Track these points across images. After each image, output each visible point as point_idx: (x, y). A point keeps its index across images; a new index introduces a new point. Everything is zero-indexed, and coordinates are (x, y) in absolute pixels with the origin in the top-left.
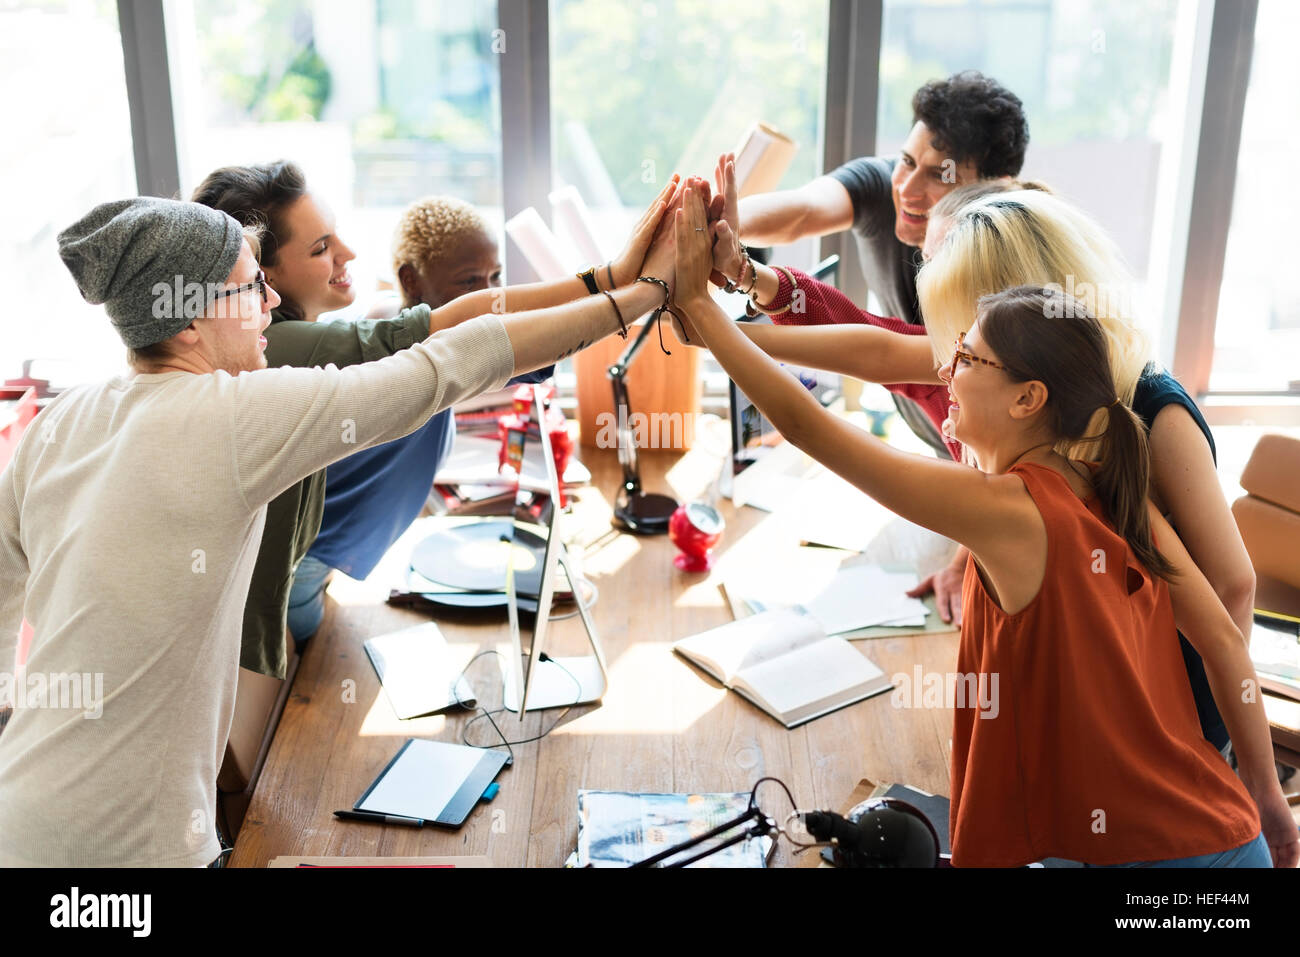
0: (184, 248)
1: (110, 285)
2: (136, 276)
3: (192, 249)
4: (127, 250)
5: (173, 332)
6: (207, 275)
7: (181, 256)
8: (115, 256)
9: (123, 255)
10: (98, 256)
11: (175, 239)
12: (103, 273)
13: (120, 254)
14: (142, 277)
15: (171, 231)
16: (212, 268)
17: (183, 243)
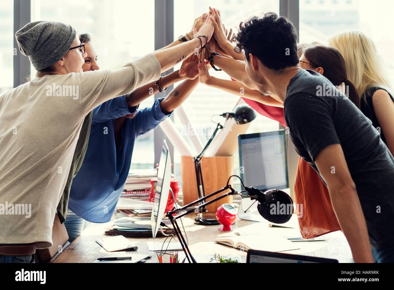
0: (60, 33)
1: (36, 46)
2: (44, 42)
3: (62, 33)
4: (41, 34)
5: (57, 61)
6: (67, 41)
7: (58, 35)
8: (38, 35)
9: (40, 35)
10: (32, 36)
11: (57, 30)
12: (34, 41)
13: (39, 35)
14: (47, 42)
15: (55, 27)
16: (68, 39)
17: (59, 31)
